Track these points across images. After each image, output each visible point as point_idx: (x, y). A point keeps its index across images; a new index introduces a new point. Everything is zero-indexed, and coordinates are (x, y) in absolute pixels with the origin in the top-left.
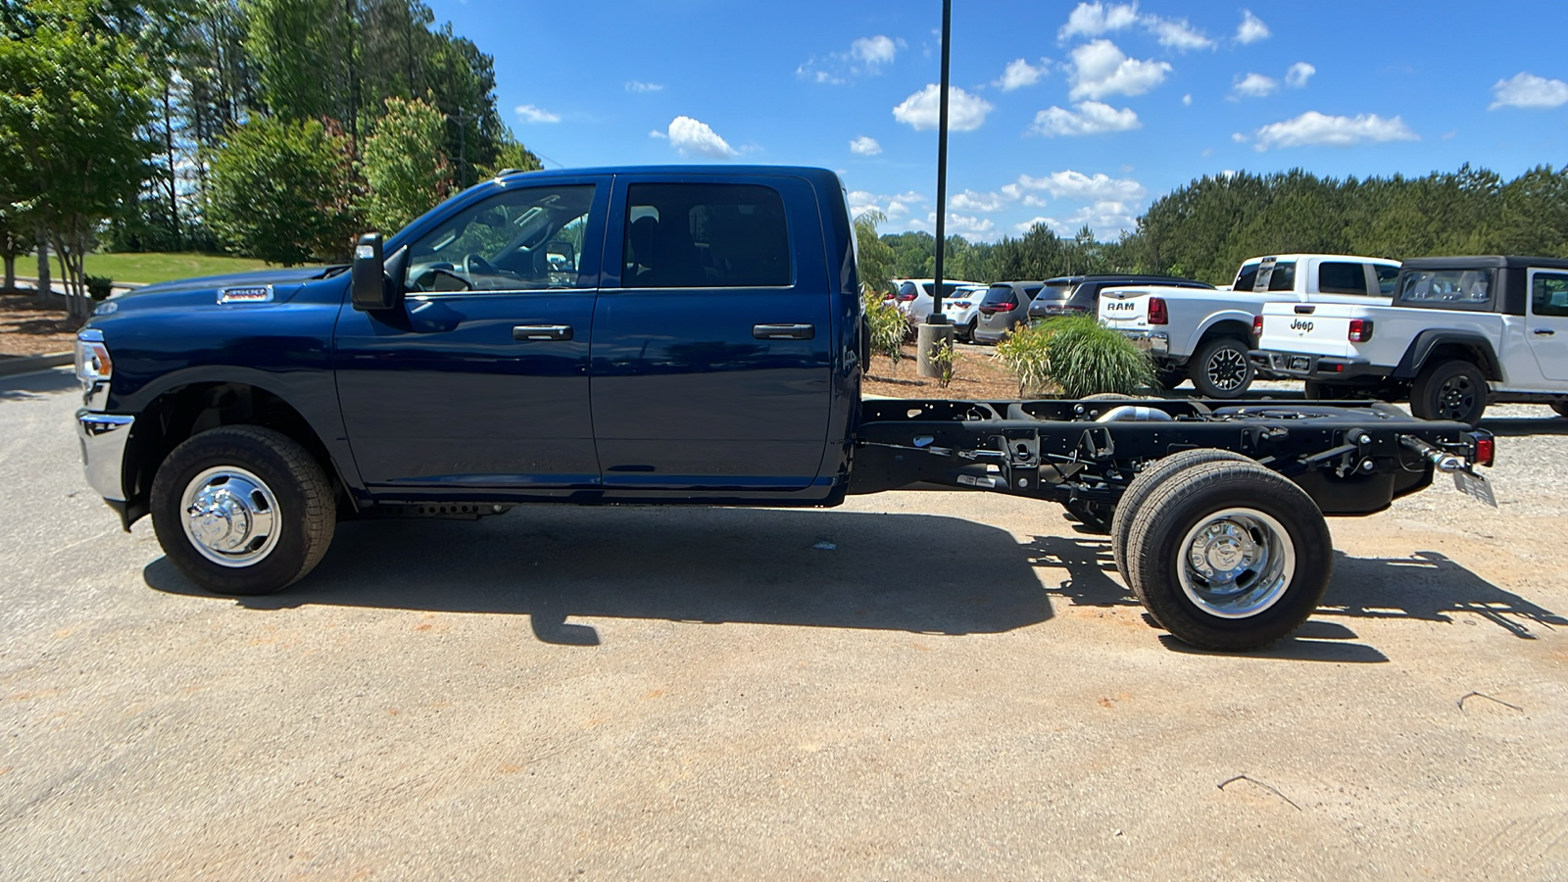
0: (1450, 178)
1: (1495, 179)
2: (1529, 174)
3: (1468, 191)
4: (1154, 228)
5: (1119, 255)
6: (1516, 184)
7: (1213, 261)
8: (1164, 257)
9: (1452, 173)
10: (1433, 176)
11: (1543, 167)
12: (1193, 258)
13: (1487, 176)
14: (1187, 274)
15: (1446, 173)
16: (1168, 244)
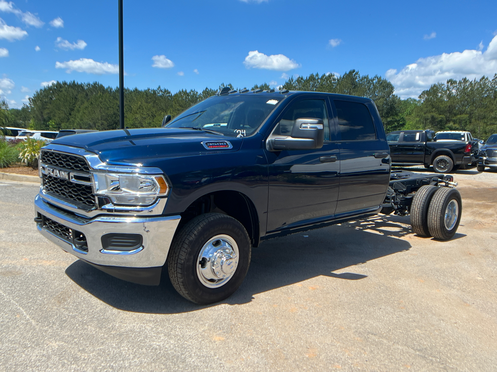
0: (154, 91)
1: (169, 93)
2: (180, 93)
3: (161, 96)
4: (39, 103)
5: (21, 115)
6: (176, 95)
7: (69, 119)
8: (45, 116)
9: (155, 89)
10: (149, 90)
11: (184, 90)
12: (59, 118)
13: (167, 91)
14: (57, 124)
15: (152, 89)
16: (46, 111)
